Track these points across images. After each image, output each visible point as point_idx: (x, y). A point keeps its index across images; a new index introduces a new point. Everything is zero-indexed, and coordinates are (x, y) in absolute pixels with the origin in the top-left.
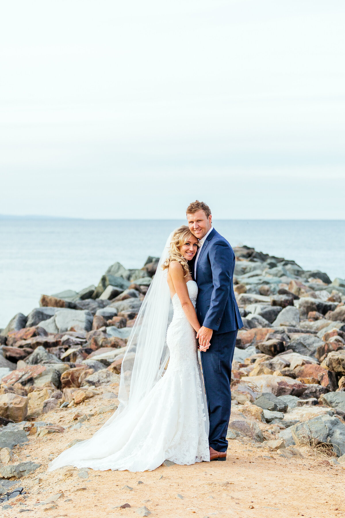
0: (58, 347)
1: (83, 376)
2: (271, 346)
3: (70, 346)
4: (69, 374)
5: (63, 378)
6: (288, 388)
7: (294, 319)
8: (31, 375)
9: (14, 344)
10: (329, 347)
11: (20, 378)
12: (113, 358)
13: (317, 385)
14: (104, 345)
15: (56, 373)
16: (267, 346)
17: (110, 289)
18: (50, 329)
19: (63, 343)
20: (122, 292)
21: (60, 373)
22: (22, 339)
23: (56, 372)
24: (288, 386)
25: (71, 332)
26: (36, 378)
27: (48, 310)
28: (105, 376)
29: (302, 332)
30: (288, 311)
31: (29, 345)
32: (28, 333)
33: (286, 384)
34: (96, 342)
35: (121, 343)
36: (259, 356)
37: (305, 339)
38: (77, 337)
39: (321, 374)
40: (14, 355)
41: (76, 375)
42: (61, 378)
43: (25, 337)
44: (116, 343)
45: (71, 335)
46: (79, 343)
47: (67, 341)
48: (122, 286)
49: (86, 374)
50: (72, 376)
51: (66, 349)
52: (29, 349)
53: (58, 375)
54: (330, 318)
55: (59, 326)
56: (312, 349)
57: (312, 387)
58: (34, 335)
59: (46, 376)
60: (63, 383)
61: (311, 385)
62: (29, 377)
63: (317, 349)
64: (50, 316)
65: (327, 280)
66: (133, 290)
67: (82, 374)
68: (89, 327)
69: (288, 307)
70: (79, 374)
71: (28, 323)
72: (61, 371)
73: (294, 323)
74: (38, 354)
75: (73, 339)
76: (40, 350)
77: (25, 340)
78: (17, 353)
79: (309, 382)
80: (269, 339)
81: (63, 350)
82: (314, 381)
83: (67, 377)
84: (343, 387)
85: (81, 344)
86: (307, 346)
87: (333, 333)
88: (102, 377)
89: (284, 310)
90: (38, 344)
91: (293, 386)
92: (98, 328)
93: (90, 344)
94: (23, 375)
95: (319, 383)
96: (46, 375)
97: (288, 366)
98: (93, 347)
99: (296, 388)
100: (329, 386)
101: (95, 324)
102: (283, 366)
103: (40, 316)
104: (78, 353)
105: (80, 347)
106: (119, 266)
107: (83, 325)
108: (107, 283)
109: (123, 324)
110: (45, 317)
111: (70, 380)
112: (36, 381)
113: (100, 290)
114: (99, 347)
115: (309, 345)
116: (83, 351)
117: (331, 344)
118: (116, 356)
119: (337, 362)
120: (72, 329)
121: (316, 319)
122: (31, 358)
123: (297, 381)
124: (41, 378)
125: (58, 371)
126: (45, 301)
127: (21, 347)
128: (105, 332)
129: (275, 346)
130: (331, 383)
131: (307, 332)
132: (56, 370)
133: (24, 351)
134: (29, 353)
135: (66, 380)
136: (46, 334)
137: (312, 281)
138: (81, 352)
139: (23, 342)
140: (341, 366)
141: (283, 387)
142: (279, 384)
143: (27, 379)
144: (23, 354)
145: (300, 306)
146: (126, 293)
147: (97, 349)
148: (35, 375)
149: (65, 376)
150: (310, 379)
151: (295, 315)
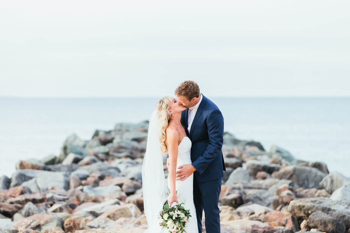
0: (44, 204)
1: (84, 223)
2: (232, 200)
3: (54, 203)
4: (71, 221)
5: (66, 225)
6: (260, 230)
7: (244, 179)
8: (38, 222)
9: (5, 201)
10: (282, 199)
11: (29, 225)
12: (101, 210)
13: (283, 227)
14: (85, 200)
15: (60, 221)
16: (229, 200)
17: (71, 157)
18: (33, 189)
19: (48, 200)
20: (82, 159)
21: (63, 220)
22: (11, 196)
23: (60, 219)
24: (260, 228)
25: (53, 191)
26: (43, 225)
27: (29, 172)
28: (103, 222)
29: (255, 188)
30: (238, 172)
31: (18, 202)
32: (16, 191)
33: (258, 227)
34: (78, 198)
35: (100, 199)
36: (223, 208)
37: (261, 194)
38: (60, 195)
39: (285, 218)
40: (7, 210)
41: (77, 222)
42: (65, 224)
43: (14, 195)
44: (96, 199)
45: (54, 193)
46: (62, 199)
47: (52, 199)
48: (81, 154)
49: (86, 221)
50: (74, 223)
51: (51, 205)
52: (19, 205)
53: (61, 222)
54: (276, 177)
55: (40, 186)
56: (267, 202)
57: (279, 229)
58: (22, 193)
59: (51, 224)
60: (67, 229)
61: (279, 227)
62: (37, 224)
63: (272, 202)
64: (31, 178)
65: (261, 148)
66: (93, 157)
67: (83, 221)
68: (67, 187)
69: (239, 169)
70: (80, 221)
71: (12, 184)
72: (64, 219)
73: (245, 182)
74: (30, 209)
75: (57, 196)
76: (29, 205)
77: (14, 197)
78: (10, 209)
79: (275, 226)
80: (228, 194)
81: (49, 206)
82: (280, 224)
83: (70, 224)
84: (305, 228)
85: (64, 200)
86: (263, 199)
87: (284, 189)
88: (102, 223)
89: (235, 171)
90: (27, 201)
91: (264, 228)
92: (75, 187)
93: (73, 200)
94: (31, 223)
95: (284, 225)
96: (51, 222)
97: (253, 213)
98: (76, 202)
99: (266, 230)
100: (293, 228)
101: (72, 184)
102: (249, 214)
103: (23, 178)
104: (63, 208)
105: (64, 203)
106: (75, 137)
107: (62, 185)
108: (68, 151)
109: (96, 184)
110: (27, 179)
111: (73, 226)
112: (43, 227)
113: (62, 158)
114: (81, 203)
115: (265, 198)
116: (68, 207)
117: (284, 197)
118: (103, 208)
119: (298, 208)
120: (53, 188)
121: (264, 178)
122: (23, 212)
123: (266, 225)
124: (47, 225)
125: (61, 219)
126: (22, 165)
127: (12, 203)
128: (82, 190)
129: (235, 200)
130: (294, 226)
131: (260, 188)
132: (59, 218)
133: (16, 207)
134: (20, 209)
135: (69, 226)
136: (30, 192)
137: (249, 149)
138: (66, 206)
139: (13, 200)
140: (302, 212)
141: (256, 229)
142: (253, 226)
143: (35, 226)
144: (15, 209)
145: (248, 168)
146: (86, 159)
147: (79, 204)
148: (42, 222)
149: (68, 223)
150: (276, 223)
151: (245, 175)
